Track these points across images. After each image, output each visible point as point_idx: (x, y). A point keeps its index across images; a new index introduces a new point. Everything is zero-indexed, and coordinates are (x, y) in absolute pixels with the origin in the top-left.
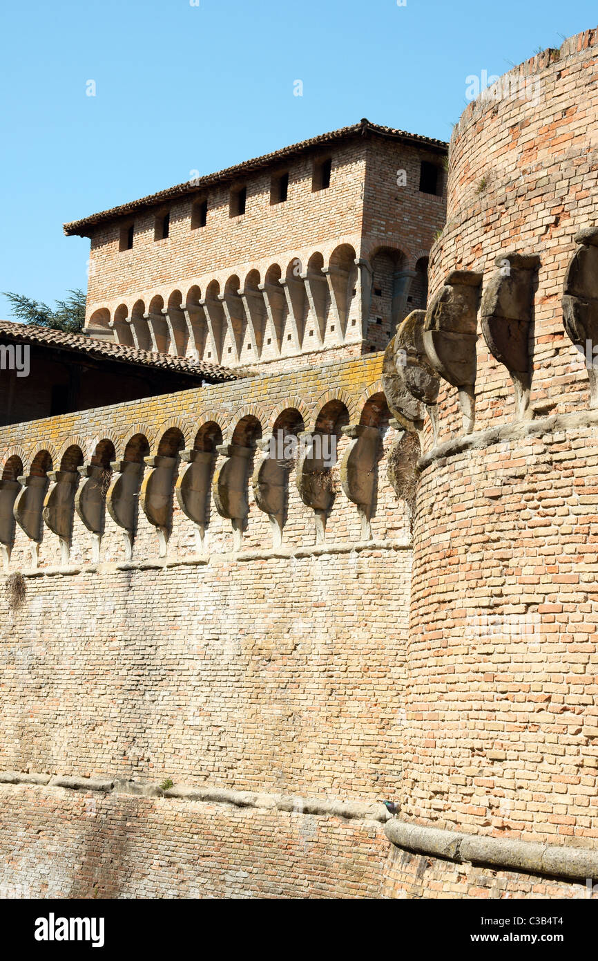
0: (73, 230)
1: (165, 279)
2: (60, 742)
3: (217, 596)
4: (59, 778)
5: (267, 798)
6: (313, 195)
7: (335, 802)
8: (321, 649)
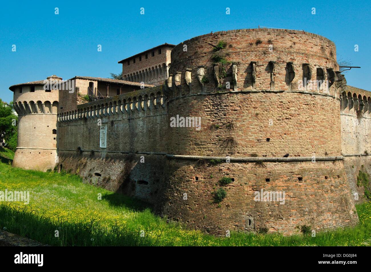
0: (119, 63)
1: (135, 70)
2: (121, 146)
3: (143, 123)
4: (121, 152)
5: (152, 153)
6: (158, 55)
7: (162, 153)
8: (159, 130)
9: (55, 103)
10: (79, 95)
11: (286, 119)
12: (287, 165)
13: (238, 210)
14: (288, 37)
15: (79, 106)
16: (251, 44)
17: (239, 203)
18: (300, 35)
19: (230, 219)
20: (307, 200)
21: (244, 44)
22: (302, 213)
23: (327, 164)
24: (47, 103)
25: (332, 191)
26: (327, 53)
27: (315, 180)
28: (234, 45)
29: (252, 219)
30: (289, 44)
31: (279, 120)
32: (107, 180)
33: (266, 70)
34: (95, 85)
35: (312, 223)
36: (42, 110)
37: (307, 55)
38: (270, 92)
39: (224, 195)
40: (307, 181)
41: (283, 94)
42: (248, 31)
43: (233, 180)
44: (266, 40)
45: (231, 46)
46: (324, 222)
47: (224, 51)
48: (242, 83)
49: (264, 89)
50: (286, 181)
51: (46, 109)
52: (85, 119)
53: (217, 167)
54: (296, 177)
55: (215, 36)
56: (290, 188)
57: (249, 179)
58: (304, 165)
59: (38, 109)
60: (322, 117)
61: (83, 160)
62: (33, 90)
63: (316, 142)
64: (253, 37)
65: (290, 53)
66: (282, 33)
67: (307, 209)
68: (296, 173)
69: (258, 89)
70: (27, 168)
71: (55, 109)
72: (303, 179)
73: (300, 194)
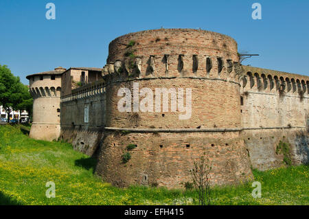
2: (96, 121)
4: (97, 125)
9: (59, 88)
10: (73, 82)
12: (178, 135)
13: (137, 169)
14: (181, 34)
15: (73, 91)
16: (152, 42)
17: (139, 164)
18: (192, 32)
19: (132, 175)
21: (147, 42)
22: (187, 172)
23: (214, 134)
24: (53, 88)
25: (217, 156)
26: (220, 45)
27: (201, 146)
28: (140, 43)
29: (147, 176)
30: (183, 39)
32: (87, 147)
33: (162, 61)
34: (87, 73)
36: (49, 94)
37: (197, 48)
38: (165, 78)
39: (129, 158)
40: (194, 148)
41: (175, 80)
42: (150, 31)
43: (136, 146)
44: (164, 38)
45: (138, 44)
47: (133, 48)
48: (145, 72)
49: (161, 76)
50: (175, 147)
51: (52, 93)
52: (76, 100)
53: (126, 136)
54: (184, 144)
55: (128, 36)
56: (178, 153)
57: (147, 146)
58: (192, 134)
59: (46, 94)
60: (211, 97)
61: (75, 132)
62: (42, 79)
63: (204, 117)
64: (153, 36)
65: (182, 47)
66: (175, 31)
68: (184, 141)
69: (156, 76)
70: (38, 139)
71: (58, 93)
72: (191, 146)
73: (187, 158)
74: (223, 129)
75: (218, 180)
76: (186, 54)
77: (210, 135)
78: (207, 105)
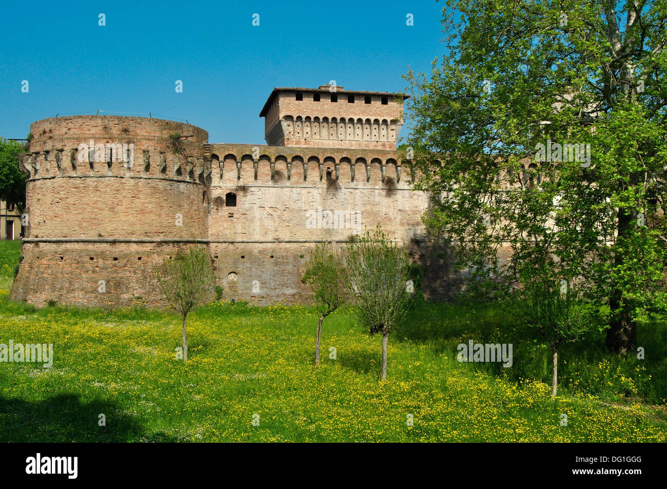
11: (57, 202)
12: (54, 246)
14: (64, 124)
18: (76, 120)
20: (61, 278)
22: (53, 289)
23: (97, 245)
26: (115, 131)
27: (75, 260)
29: (22, 291)
30: (65, 130)
31: (52, 204)
33: (45, 158)
35: (59, 299)
38: (46, 179)
40: (67, 261)
41: (55, 180)
44: (49, 129)
46: (73, 300)
49: (43, 176)
50: (49, 260)
54: (58, 256)
56: (50, 266)
58: (68, 246)
60: (95, 199)
63: (85, 224)
65: (62, 140)
66: (58, 120)
67: (59, 286)
68: (59, 253)
69: (40, 177)
72: (64, 258)
73: (57, 272)
74: (111, 239)
75: (89, 301)
76: (65, 149)
77: (90, 247)
78: (89, 209)
